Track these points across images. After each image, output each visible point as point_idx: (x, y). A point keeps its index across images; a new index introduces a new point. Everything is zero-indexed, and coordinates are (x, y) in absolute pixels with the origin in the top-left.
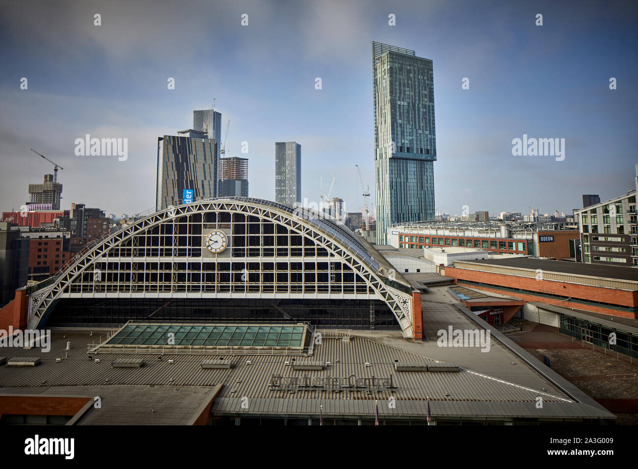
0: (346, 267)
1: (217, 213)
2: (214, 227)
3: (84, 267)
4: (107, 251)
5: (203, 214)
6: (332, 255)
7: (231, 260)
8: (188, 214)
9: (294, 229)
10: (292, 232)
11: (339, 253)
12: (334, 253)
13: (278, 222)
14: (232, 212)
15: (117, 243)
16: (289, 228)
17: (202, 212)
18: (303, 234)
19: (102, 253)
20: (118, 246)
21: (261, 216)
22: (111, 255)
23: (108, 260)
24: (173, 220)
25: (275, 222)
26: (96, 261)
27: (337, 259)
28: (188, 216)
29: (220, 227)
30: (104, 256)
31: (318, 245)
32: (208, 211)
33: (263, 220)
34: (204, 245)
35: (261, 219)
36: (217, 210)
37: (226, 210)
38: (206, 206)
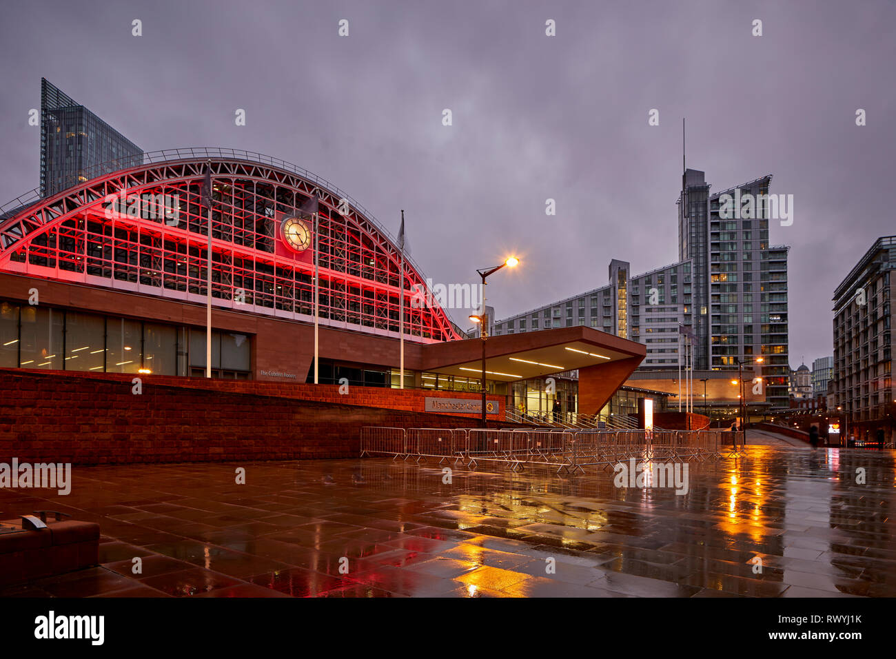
1: (295, 193)
2: (289, 211)
5: (276, 187)
7: (313, 270)
8: (256, 180)
9: (381, 246)
10: (378, 249)
13: (364, 230)
14: (313, 199)
16: (376, 243)
17: (276, 184)
18: (389, 255)
21: (347, 216)
24: (233, 180)
25: (362, 230)
28: (255, 182)
29: (298, 214)
31: (402, 274)
32: (282, 184)
33: (349, 223)
34: (279, 237)
35: (347, 221)
36: (295, 188)
37: (306, 193)
38: (281, 176)
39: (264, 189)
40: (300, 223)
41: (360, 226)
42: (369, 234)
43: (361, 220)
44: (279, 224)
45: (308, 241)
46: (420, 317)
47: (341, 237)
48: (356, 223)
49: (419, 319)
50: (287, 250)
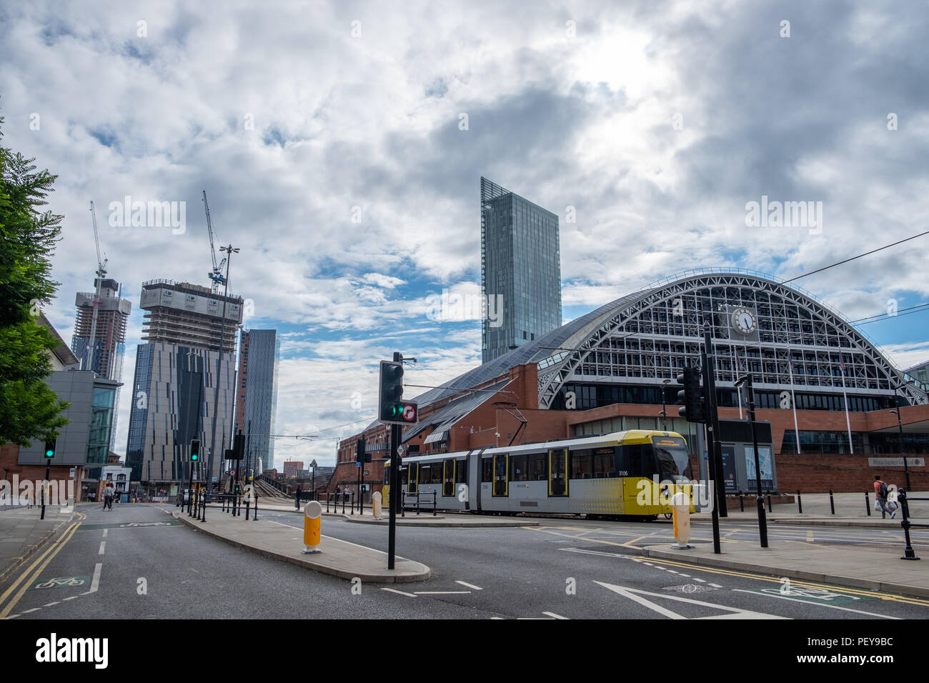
0: (868, 361)
1: (740, 289)
2: (737, 303)
3: (599, 342)
4: (623, 324)
5: (725, 288)
6: (854, 346)
7: (761, 345)
8: (710, 287)
9: (817, 314)
10: (815, 317)
11: (860, 343)
12: (856, 343)
13: (800, 304)
14: (755, 289)
15: (635, 315)
16: (812, 312)
17: (725, 286)
18: (825, 320)
19: (619, 326)
20: (636, 318)
21: (784, 296)
22: (628, 329)
23: (625, 334)
24: (695, 292)
25: (798, 305)
26: (612, 336)
27: (858, 350)
28: (710, 289)
29: (744, 304)
30: (621, 329)
31: (840, 334)
32: (730, 285)
33: (786, 302)
34: (731, 325)
35: (784, 300)
36: (740, 286)
37: (749, 287)
38: (728, 279)
39: (717, 292)
40: (747, 311)
41: (796, 302)
42: (805, 306)
43: (796, 297)
44: (730, 316)
45: (754, 324)
46: (863, 369)
47: (780, 313)
48: (792, 300)
49: (863, 372)
50: (738, 334)
